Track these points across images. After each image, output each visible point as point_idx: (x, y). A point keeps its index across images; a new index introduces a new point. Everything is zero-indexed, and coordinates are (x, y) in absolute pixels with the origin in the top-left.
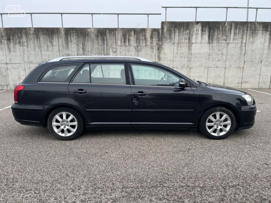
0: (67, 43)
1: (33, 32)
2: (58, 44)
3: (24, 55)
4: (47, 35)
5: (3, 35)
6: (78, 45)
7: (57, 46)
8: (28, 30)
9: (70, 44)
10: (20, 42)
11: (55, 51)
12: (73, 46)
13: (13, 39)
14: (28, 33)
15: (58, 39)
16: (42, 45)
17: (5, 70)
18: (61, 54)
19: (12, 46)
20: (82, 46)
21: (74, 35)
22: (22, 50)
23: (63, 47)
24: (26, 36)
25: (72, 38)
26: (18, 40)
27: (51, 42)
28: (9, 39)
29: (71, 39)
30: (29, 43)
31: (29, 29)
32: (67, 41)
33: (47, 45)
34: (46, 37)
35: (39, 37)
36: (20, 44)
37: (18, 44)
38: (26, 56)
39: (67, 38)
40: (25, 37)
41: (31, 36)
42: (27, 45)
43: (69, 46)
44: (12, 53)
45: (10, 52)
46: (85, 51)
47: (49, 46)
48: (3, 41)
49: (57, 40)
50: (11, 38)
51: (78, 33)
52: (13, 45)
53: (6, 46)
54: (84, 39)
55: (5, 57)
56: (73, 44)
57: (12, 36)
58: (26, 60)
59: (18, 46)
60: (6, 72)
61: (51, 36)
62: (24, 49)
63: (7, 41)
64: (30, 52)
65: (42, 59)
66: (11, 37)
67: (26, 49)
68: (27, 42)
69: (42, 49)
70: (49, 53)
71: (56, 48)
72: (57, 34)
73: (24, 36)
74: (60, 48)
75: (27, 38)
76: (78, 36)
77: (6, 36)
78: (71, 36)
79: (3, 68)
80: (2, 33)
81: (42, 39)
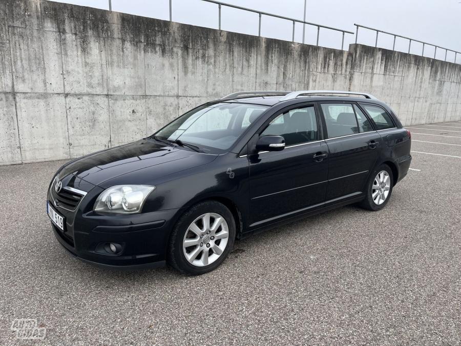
0: (267, 64)
1: (225, 40)
2: (256, 64)
3: (208, 80)
4: (243, 47)
5: (176, 37)
6: (278, 67)
7: (255, 67)
8: (219, 35)
9: (269, 65)
10: (204, 56)
11: (251, 75)
12: (273, 69)
13: (193, 49)
14: (217, 41)
15: (257, 55)
16: (236, 65)
17: (175, 108)
18: (257, 80)
19: (190, 61)
20: (283, 70)
21: (276, 52)
22: (205, 71)
23: (262, 69)
24: (215, 45)
25: (273, 55)
26: (201, 51)
28: (186, 48)
29: (272, 57)
30: (218, 59)
31: (220, 33)
32: (268, 60)
33: (243, 65)
34: (242, 51)
35: (232, 49)
36: (204, 60)
37: (200, 59)
38: (210, 83)
39: (268, 55)
40: (213, 48)
41: (222, 47)
42: (215, 62)
43: (269, 68)
44: (189, 75)
45: (185, 74)
46: (286, 78)
47: (244, 67)
48: (175, 50)
49: (256, 57)
50: (191, 47)
51: (280, 49)
52: (192, 60)
53: (180, 61)
54: (286, 58)
55: (176, 82)
56: (273, 65)
57: (192, 42)
58: (210, 90)
59: (199, 62)
60: (176, 113)
61: (248, 50)
62: (210, 70)
63: (182, 50)
64: (217, 76)
65: (233, 89)
66: (191, 44)
67: (212, 69)
68: (215, 56)
69: (235, 71)
70: (243, 79)
71: (252, 71)
72: (257, 46)
73: (211, 45)
74: (258, 71)
75: (215, 50)
76: (280, 53)
77: (182, 41)
78: (272, 53)
79: (171, 106)
80: (174, 33)
81: (236, 54)
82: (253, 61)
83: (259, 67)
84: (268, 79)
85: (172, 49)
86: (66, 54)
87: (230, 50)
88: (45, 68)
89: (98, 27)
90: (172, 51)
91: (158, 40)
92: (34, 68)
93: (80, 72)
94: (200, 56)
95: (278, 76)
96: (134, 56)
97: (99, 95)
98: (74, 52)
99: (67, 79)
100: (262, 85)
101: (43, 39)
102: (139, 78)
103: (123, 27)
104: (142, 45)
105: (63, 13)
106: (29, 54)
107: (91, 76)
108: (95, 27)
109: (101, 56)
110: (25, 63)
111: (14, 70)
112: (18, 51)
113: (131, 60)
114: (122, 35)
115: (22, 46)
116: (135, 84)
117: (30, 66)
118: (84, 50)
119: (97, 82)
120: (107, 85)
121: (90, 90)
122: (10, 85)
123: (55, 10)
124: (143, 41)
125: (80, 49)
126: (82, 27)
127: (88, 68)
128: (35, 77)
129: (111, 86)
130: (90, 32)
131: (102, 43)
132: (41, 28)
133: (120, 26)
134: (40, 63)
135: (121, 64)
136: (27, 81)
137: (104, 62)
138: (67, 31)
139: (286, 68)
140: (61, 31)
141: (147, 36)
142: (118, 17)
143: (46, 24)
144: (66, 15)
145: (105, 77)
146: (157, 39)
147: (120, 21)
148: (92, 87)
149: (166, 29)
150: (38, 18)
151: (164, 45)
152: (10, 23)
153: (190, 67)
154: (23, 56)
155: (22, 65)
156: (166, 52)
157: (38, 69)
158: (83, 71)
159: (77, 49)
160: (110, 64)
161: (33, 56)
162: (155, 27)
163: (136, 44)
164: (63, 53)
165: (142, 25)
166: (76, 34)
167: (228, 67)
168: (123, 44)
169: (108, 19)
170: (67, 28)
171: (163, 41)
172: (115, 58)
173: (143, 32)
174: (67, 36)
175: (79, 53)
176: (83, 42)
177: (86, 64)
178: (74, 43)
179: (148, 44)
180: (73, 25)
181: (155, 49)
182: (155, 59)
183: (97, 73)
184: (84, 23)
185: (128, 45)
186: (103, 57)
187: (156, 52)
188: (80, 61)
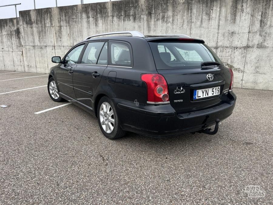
0: (234, 14)
2: (219, 16)
5: (143, 8)
6: (252, 16)
7: (217, 19)
9: (238, 14)
10: (163, 17)
11: (212, 27)
12: (243, 18)
14: (176, 3)
15: (220, 8)
16: (194, 20)
18: (220, 31)
19: (152, 23)
20: (259, 18)
22: (164, 28)
23: (226, 20)
25: (244, 5)
27: (208, 15)
28: (150, 14)
29: (242, 6)
30: (176, 17)
32: (236, 11)
33: (202, 19)
34: (201, 7)
35: (191, 7)
36: (164, 21)
37: (161, 20)
39: (236, 5)
40: (172, 9)
41: (180, 8)
42: (173, 20)
43: (238, 18)
44: (152, 32)
45: (149, 32)
46: (264, 26)
47: (203, 21)
48: (142, 16)
49: (219, 10)
50: (153, 13)
52: (154, 21)
53: (146, 23)
54: (266, 5)
56: (244, 14)
57: (154, 9)
59: (160, 22)
61: (209, 4)
62: (168, 27)
63: (147, 16)
64: (175, 31)
66: (153, 10)
67: (171, 27)
68: (173, 16)
69: (193, 25)
70: (202, 32)
71: (214, 23)
73: (170, 8)
74: (221, 22)
75: (174, 11)
77: (147, 9)
78: (243, 2)
80: (142, 5)
81: (194, 11)
82: (215, 14)
83: (223, 18)
84: (236, 28)
85: (140, 16)
86: (90, 28)
87: (188, 8)
88: (82, 35)
89: (102, 12)
90: (140, 18)
91: (132, 12)
94: (161, 17)
95: (252, 24)
96: (118, 24)
98: (92, 26)
100: (226, 34)
101: (82, 22)
103: (113, 8)
104: (122, 17)
106: (78, 30)
108: (101, 12)
109: (103, 27)
110: (77, 33)
111: (73, 37)
112: (75, 29)
113: (117, 27)
114: (112, 14)
115: (76, 26)
117: (78, 35)
118: (96, 25)
122: (72, 43)
123: (86, 8)
124: (123, 15)
125: (95, 24)
126: (95, 14)
130: (99, 15)
131: (103, 20)
132: (81, 18)
133: (111, 9)
134: (81, 33)
135: (112, 30)
136: (77, 41)
137: (104, 29)
138: (90, 17)
139: (265, 15)
140: (88, 17)
141: (125, 11)
142: (111, 4)
143: (83, 15)
144: (90, 9)
146: (131, 12)
147: (112, 6)
149: (137, 4)
150: (80, 13)
151: (135, 15)
152: (72, 17)
153: (152, 27)
154: (76, 31)
155: (76, 34)
156: (136, 19)
157: (80, 35)
160: (107, 30)
161: (79, 30)
162: (130, 5)
163: (119, 17)
165: (123, 5)
166: (93, 18)
167: (186, 23)
168: (113, 18)
169: (106, 7)
170: (90, 15)
171: (134, 13)
172: (109, 26)
173: (123, 9)
174: (90, 19)
175: (94, 27)
176: (96, 21)
177: (97, 31)
178: (93, 22)
179: (125, 16)
180: (92, 13)
181: (129, 18)
182: (129, 24)
184: (96, 11)
185: (115, 18)
186: (104, 27)
187: (130, 20)
188: (94, 31)
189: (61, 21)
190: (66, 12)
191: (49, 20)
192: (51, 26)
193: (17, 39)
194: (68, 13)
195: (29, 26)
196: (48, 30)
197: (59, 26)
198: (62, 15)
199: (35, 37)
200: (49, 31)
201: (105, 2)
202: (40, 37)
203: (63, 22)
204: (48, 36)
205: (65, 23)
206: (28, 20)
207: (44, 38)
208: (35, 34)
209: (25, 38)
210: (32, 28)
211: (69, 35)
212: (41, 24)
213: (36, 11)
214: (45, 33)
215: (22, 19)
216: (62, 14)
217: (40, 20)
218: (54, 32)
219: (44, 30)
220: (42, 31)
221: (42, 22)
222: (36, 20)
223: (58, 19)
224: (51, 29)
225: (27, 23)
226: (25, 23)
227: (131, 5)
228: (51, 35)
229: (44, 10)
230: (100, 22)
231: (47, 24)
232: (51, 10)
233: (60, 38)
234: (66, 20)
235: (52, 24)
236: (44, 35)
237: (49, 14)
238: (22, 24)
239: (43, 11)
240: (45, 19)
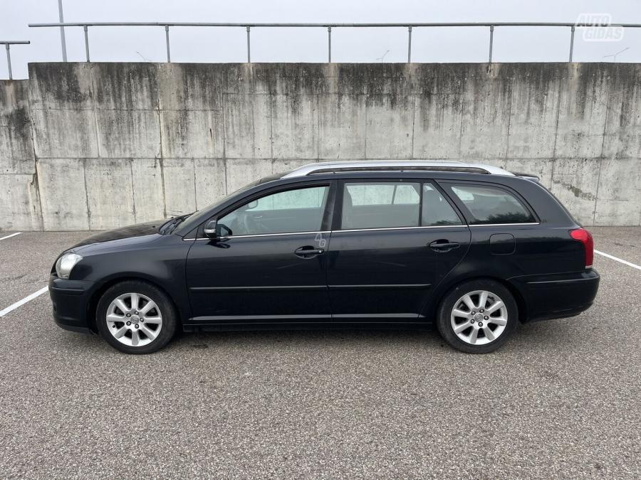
82: (550, 102)
83: (564, 110)
84: (584, 128)
85: (406, 98)
86: (276, 117)
87: (505, 89)
88: (254, 133)
89: (311, 84)
90: (405, 101)
91: (387, 89)
92: (244, 134)
93: (290, 135)
94: (450, 103)
95: (609, 121)
96: (353, 111)
97: (308, 160)
98: (284, 114)
99: (275, 143)
100: (570, 137)
101: (253, 103)
102: (357, 137)
103: (341, 78)
104: (364, 98)
105: (275, 73)
106: (240, 120)
107: (300, 138)
108: (308, 84)
109: (313, 116)
110: (236, 128)
111: (226, 136)
113: (348, 116)
114: (339, 89)
115: (234, 112)
116: (352, 145)
117: (240, 131)
118: (295, 111)
119: (306, 145)
120: (318, 148)
121: (299, 155)
122: (222, 151)
123: (267, 71)
124: (365, 92)
125: (290, 112)
126: (294, 86)
127: (298, 131)
128: (244, 142)
129: (322, 149)
130: (302, 91)
131: (315, 101)
132: (253, 93)
133: (337, 79)
134: (249, 129)
135: (336, 122)
136: (237, 147)
137: (316, 122)
138: (278, 92)
139: (627, 108)
140: (272, 93)
141: (371, 86)
142: (335, 69)
143: (257, 88)
144: (278, 75)
145: (316, 139)
146: (385, 88)
147: (338, 72)
148: (301, 151)
149: (398, 74)
150: (250, 82)
151: (395, 94)
152: (225, 90)
153: (433, 119)
154: (235, 122)
155: (234, 131)
156: (398, 102)
157: (247, 134)
158: (292, 133)
159: (288, 110)
160: (323, 123)
161: (243, 121)
162: (383, 73)
163: (356, 97)
164: (273, 116)
165: (366, 73)
166: (287, 95)
167: (499, 115)
168: (340, 99)
169: (324, 73)
170: (278, 89)
171: (393, 90)
172: (329, 116)
173: (366, 81)
174: (278, 97)
175: (289, 115)
176: (295, 102)
177: (296, 125)
178: (285, 104)
179: (371, 96)
180: (284, 85)
181: (381, 100)
182: (381, 113)
183: (307, 135)
184: (296, 81)
185: (346, 99)
186: (316, 117)
187: (382, 104)
188: (290, 123)
189: (186, 98)
190: (205, 79)
191: (145, 93)
192: (152, 110)
193: (14, 141)
194: (212, 80)
195: (68, 106)
196: (142, 118)
197: (180, 110)
198: (193, 85)
199: (92, 135)
200: (143, 120)
201: (320, 64)
202: (110, 134)
203: (193, 100)
204: (140, 133)
205: (199, 104)
206: (65, 87)
207: (124, 139)
208: (90, 127)
209: (48, 135)
210: (79, 110)
211: (213, 133)
212: (115, 101)
213: (98, 68)
214: (130, 124)
215: (40, 85)
216: (192, 80)
217: (114, 91)
218: (162, 125)
219: (126, 117)
220: (119, 120)
221: (120, 97)
222: (96, 91)
223: (178, 91)
224: (152, 116)
225: (59, 97)
226: (50, 96)
227: (385, 75)
228: (152, 132)
229: (129, 67)
230: (306, 105)
231: (140, 103)
232: (156, 70)
233: (183, 138)
234: (204, 97)
235: (154, 104)
236: (125, 129)
237: (146, 80)
238: (40, 98)
239: (126, 70)
240: (133, 90)
